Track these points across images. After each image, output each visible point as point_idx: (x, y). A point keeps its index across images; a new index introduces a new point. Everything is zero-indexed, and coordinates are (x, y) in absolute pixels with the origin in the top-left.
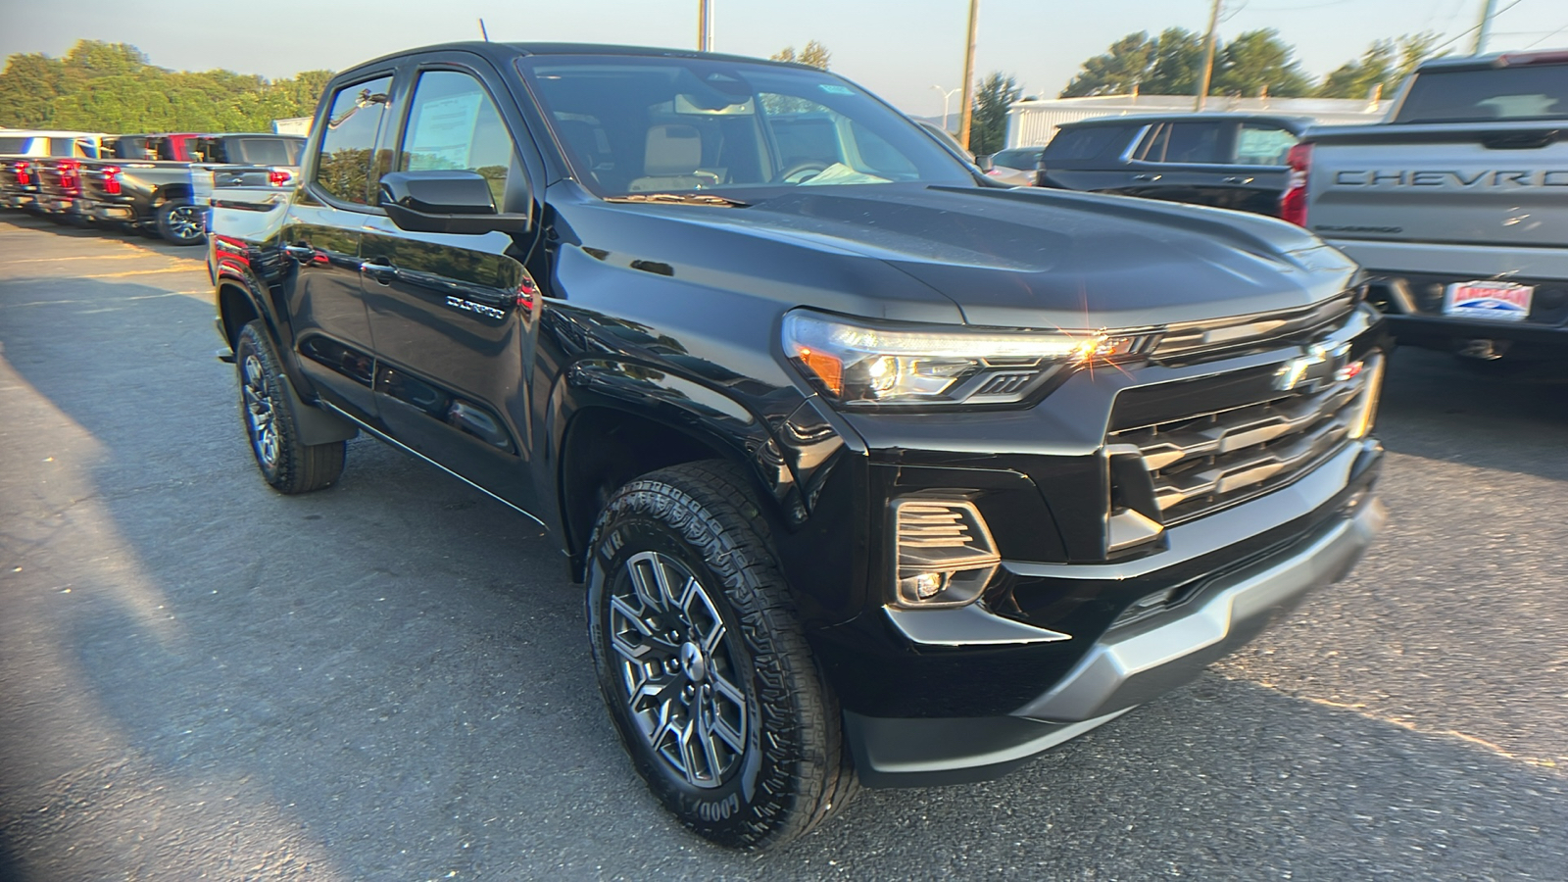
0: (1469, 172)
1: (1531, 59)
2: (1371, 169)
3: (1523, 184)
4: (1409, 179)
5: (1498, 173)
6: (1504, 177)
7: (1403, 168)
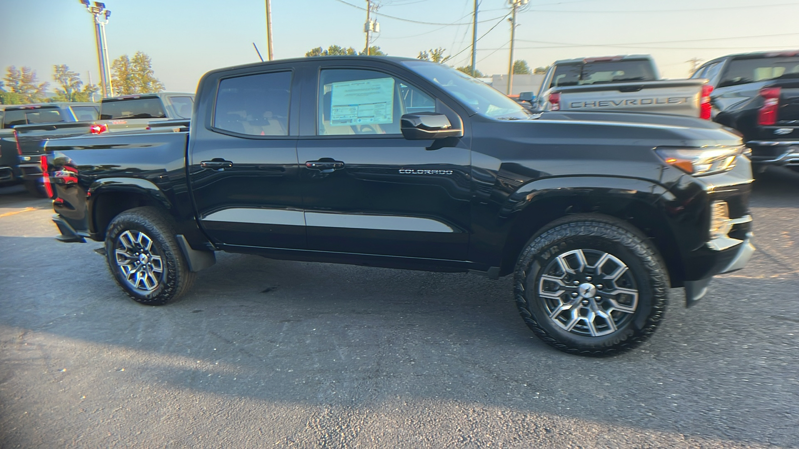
0: (617, 100)
1: (593, 61)
2: (584, 101)
3: (635, 104)
4: (597, 104)
5: (627, 101)
6: (629, 102)
7: (595, 100)
